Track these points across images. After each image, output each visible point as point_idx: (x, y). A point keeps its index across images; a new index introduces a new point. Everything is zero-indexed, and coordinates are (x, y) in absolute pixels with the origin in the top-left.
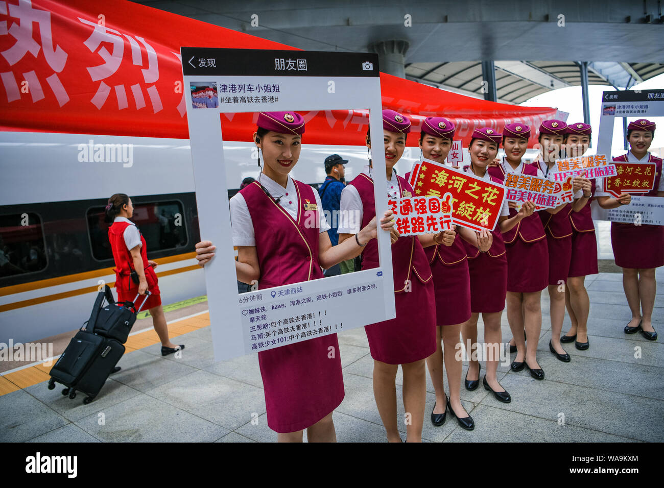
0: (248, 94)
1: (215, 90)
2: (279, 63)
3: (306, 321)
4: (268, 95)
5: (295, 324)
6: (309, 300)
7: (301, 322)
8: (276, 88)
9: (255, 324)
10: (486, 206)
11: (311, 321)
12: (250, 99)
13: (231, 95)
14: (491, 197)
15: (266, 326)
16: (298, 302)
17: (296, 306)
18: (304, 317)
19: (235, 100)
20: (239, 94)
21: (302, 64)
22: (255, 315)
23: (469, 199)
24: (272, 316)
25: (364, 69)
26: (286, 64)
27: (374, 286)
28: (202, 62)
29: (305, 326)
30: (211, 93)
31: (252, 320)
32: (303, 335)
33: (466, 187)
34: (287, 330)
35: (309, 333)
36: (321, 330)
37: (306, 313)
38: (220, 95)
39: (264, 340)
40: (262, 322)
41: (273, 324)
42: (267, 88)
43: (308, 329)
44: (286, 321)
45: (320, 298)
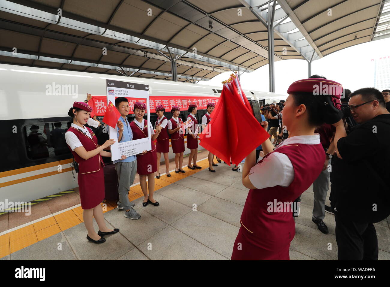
0: (121, 93)
1: (114, 91)
2: (128, 86)
3: (133, 150)
4: (126, 93)
5: (130, 151)
6: (133, 145)
7: (132, 151)
8: (127, 92)
9: (121, 151)
13: (117, 92)
15: (124, 152)
16: (131, 145)
17: (130, 147)
19: (118, 94)
20: (119, 92)
21: (133, 86)
24: (125, 149)
26: (130, 86)
27: (147, 142)
28: (111, 84)
30: (113, 92)
31: (121, 150)
32: (132, 154)
34: (128, 153)
35: (133, 154)
37: (133, 149)
38: (115, 92)
40: (123, 151)
42: (125, 91)
43: (133, 153)
44: (128, 150)
45: (136, 145)
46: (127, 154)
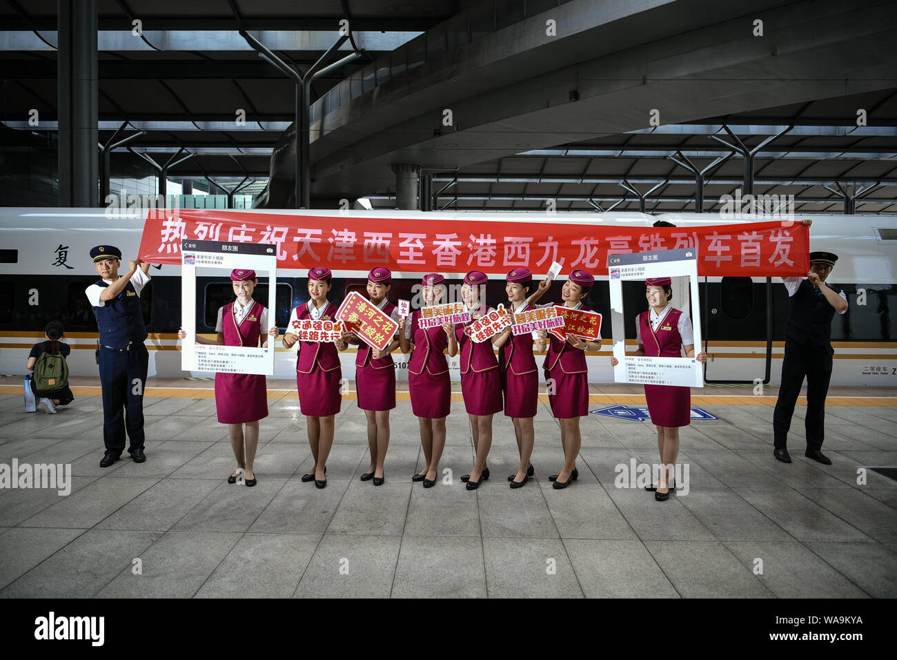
0: (208, 260)
1: (194, 257)
2: (224, 247)
3: (225, 364)
4: (217, 261)
5: (219, 364)
6: (227, 354)
7: (222, 364)
8: (222, 258)
9: (201, 359)
10: (383, 333)
11: (227, 365)
12: (209, 262)
13: (201, 260)
14: (388, 329)
15: (205, 361)
16: (222, 354)
17: (220, 356)
18: (224, 362)
19: (203, 262)
20: (204, 260)
21: (236, 248)
22: (201, 355)
23: (374, 326)
24: (209, 357)
25: (268, 251)
26: (228, 248)
27: (264, 356)
28: (190, 246)
29: (224, 366)
30: (192, 258)
31: (200, 357)
33: (375, 317)
34: (215, 365)
36: (231, 370)
37: (225, 360)
38: (196, 259)
39: (204, 367)
40: (204, 359)
41: (209, 361)
42: (217, 258)
43: (225, 368)
44: (215, 362)
45: (232, 355)
46: (210, 367)
